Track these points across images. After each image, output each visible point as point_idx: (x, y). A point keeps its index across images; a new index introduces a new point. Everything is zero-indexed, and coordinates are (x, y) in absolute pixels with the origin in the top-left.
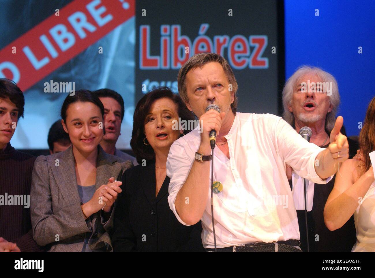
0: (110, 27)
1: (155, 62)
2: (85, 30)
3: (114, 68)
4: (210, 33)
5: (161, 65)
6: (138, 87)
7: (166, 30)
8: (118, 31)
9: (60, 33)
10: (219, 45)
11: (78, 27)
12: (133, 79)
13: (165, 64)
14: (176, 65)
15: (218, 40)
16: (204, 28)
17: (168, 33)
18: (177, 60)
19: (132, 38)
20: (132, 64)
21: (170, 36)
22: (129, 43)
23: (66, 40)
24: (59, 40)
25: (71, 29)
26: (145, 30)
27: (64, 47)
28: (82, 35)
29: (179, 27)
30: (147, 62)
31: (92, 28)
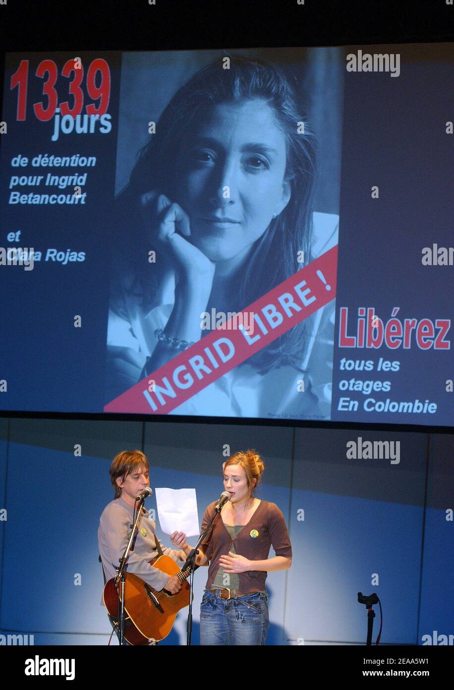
0: (314, 307)
1: (351, 342)
2: (291, 309)
3: (316, 345)
4: (401, 316)
5: (356, 345)
6: (337, 364)
7: (362, 312)
8: (320, 311)
9: (270, 312)
10: (408, 327)
11: (286, 307)
12: (332, 357)
13: (360, 345)
14: (369, 345)
15: (408, 322)
16: (396, 310)
17: (364, 315)
18: (370, 341)
19: (333, 319)
20: (332, 343)
21: (366, 317)
22: (330, 323)
23: (275, 319)
24: (269, 318)
25: (280, 309)
26: (344, 311)
27: (274, 325)
28: (290, 314)
29: (374, 309)
30: (345, 341)
31: (298, 309)
